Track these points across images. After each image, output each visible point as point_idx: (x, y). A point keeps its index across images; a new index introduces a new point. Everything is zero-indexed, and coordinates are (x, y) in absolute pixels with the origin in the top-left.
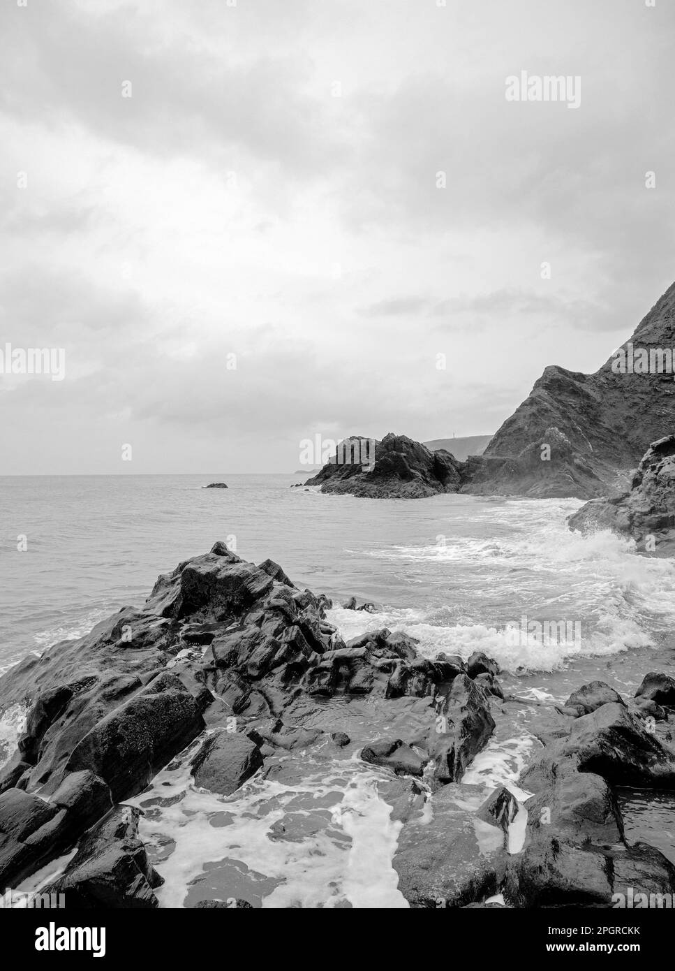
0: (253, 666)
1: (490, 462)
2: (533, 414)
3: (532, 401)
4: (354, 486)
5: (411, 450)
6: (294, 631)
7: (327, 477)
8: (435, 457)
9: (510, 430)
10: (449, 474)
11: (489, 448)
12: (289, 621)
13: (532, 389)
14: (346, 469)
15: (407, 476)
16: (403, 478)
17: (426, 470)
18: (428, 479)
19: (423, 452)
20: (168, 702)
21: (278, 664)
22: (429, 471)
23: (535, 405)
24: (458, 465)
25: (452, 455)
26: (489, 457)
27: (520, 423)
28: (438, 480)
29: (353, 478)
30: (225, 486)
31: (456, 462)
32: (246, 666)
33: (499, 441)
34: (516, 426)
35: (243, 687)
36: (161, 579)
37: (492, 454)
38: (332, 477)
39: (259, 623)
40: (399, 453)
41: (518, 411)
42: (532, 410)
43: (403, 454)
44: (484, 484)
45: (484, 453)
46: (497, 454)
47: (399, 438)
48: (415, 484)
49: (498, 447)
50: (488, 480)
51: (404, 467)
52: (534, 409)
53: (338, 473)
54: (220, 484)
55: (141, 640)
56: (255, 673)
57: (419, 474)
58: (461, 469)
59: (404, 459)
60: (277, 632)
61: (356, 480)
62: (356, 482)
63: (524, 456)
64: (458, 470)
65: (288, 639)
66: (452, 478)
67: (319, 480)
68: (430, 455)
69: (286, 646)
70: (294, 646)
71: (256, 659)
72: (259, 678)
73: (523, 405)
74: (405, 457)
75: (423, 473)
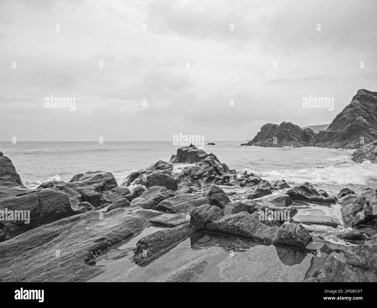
0: (196, 175)
1: (329, 133)
2: (351, 111)
3: (351, 106)
4: (267, 144)
5: (293, 128)
6: (211, 168)
7: (256, 141)
8: (304, 131)
9: (339, 119)
10: (310, 139)
11: (329, 127)
12: (211, 165)
13: (352, 100)
14: (265, 137)
15: (290, 139)
16: (288, 140)
17: (299, 137)
18: (301, 141)
19: (299, 129)
20: (166, 177)
21: (205, 176)
22: (301, 137)
23: (352, 107)
24: (315, 135)
25: (312, 131)
26: (329, 131)
27: (345, 116)
28: (305, 141)
29: (267, 140)
30: (214, 144)
31: (314, 134)
32: (193, 175)
33: (334, 124)
34: (343, 117)
35: (192, 181)
36: (173, 155)
37: (331, 130)
38: (259, 141)
39: (201, 165)
40: (287, 130)
41: (344, 110)
42: (351, 110)
43: (289, 130)
44: (326, 143)
45: (327, 130)
46: (333, 130)
47: (287, 123)
48: (294, 143)
49: (334, 126)
50: (329, 141)
51: (289, 135)
52: (352, 109)
53: (261, 139)
54: (212, 143)
55: (163, 168)
56: (196, 177)
57: (296, 139)
58: (316, 137)
59: (289, 132)
60: (205, 168)
61: (268, 141)
62: (268, 142)
63: (345, 130)
64: (315, 137)
65: (209, 170)
66: (311, 141)
67: (253, 142)
68: (302, 130)
69: (208, 172)
70: (211, 172)
71: (197, 173)
72: (197, 179)
73: (347, 107)
74: (289, 131)
75: (298, 138)
